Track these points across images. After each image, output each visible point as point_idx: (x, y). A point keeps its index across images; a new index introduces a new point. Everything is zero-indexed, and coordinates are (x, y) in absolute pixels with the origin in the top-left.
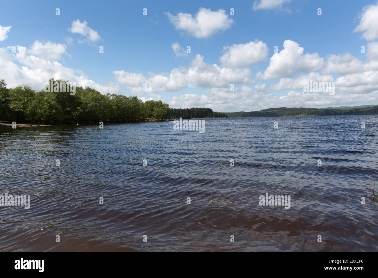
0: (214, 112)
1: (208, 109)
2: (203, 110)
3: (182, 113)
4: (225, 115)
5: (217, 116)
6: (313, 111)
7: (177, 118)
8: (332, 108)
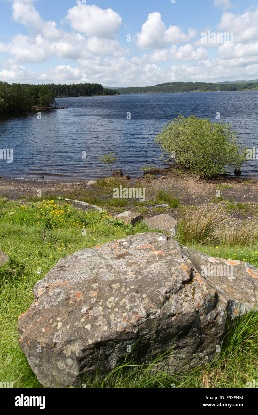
0: (105, 89)
1: (98, 85)
2: (92, 86)
3: (69, 91)
4: (117, 92)
5: (108, 93)
6: (209, 86)
7: (62, 95)
8: (229, 82)
